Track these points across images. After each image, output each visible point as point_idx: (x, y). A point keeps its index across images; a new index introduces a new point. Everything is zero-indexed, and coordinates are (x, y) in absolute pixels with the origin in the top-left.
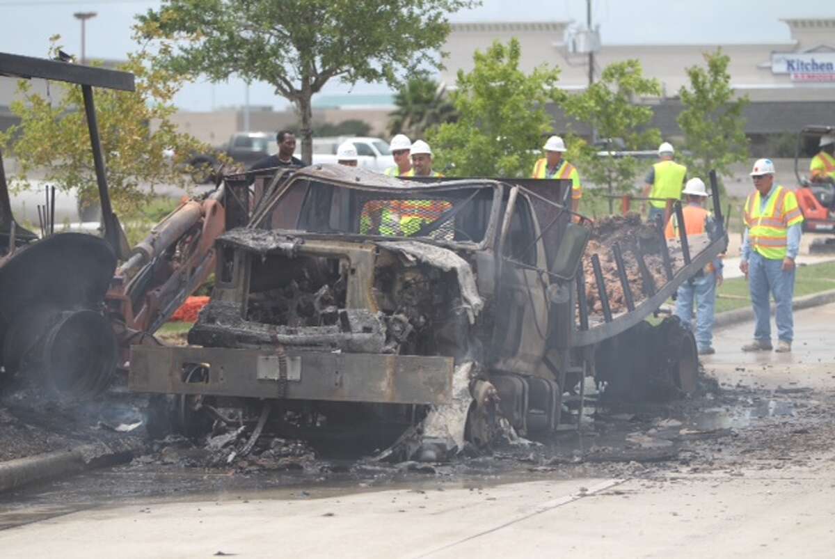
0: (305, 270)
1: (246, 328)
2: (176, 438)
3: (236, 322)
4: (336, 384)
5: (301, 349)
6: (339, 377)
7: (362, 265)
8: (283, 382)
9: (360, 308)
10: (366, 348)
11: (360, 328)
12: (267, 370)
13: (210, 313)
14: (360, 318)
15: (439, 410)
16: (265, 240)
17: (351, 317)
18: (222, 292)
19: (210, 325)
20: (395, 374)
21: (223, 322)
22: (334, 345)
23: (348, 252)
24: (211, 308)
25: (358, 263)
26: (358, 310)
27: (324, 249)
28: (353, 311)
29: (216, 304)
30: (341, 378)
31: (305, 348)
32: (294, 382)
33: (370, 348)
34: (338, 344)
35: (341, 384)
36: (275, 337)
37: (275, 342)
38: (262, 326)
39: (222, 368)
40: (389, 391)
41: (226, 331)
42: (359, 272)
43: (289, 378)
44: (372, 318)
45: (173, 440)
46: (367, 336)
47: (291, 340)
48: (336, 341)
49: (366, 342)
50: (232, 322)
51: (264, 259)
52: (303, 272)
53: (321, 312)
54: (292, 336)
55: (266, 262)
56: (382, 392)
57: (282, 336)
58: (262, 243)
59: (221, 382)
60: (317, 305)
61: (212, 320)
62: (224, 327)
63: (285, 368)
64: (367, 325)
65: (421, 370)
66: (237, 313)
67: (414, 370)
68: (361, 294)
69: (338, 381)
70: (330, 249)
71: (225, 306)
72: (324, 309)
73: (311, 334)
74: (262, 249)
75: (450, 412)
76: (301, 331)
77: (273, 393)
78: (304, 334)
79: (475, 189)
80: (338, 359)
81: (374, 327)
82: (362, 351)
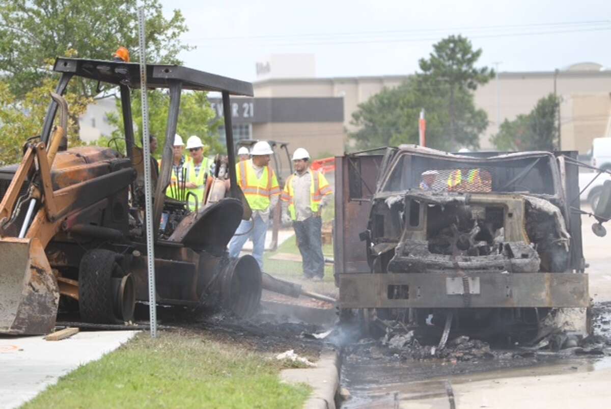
0: (457, 217)
1: (432, 258)
2: (369, 341)
3: (425, 254)
4: (507, 296)
5: (476, 271)
6: (509, 290)
7: (517, 210)
8: (467, 296)
9: (518, 240)
10: (526, 269)
11: (519, 255)
12: (454, 287)
13: (405, 249)
14: (519, 248)
15: (565, 312)
16: (442, 195)
17: (512, 247)
18: (413, 233)
19: (406, 257)
20: (551, 286)
21: (415, 255)
22: (501, 268)
23: (506, 201)
24: (406, 245)
25: (515, 209)
26: (517, 243)
27: (487, 200)
28: (513, 243)
29: (409, 242)
30: (511, 291)
31: (479, 271)
32: (477, 295)
33: (529, 268)
34: (505, 267)
35: (511, 295)
36: (457, 263)
37: (456, 267)
38: (444, 257)
39: (419, 288)
40: (548, 299)
41: (419, 261)
42: (515, 216)
43: (471, 292)
44: (528, 248)
45: (366, 342)
46: (527, 260)
47: (469, 265)
48: (504, 265)
49: (526, 265)
50: (422, 254)
51: (443, 209)
52: (455, 218)
53: (475, 246)
54: (469, 263)
55: (444, 211)
56: (542, 300)
57: (462, 264)
58: (441, 197)
59: (419, 298)
60: (471, 241)
61: (407, 254)
62: (417, 258)
63: (468, 285)
64: (524, 253)
65: (568, 283)
66: (426, 248)
67: (563, 283)
68: (518, 231)
69: (508, 294)
70: (492, 200)
71: (416, 244)
72: (478, 243)
73: (482, 261)
74: (442, 201)
75: (573, 313)
76: (474, 259)
77: (459, 304)
78: (476, 261)
79: (536, 158)
80: (508, 278)
81: (530, 254)
82: (523, 272)
